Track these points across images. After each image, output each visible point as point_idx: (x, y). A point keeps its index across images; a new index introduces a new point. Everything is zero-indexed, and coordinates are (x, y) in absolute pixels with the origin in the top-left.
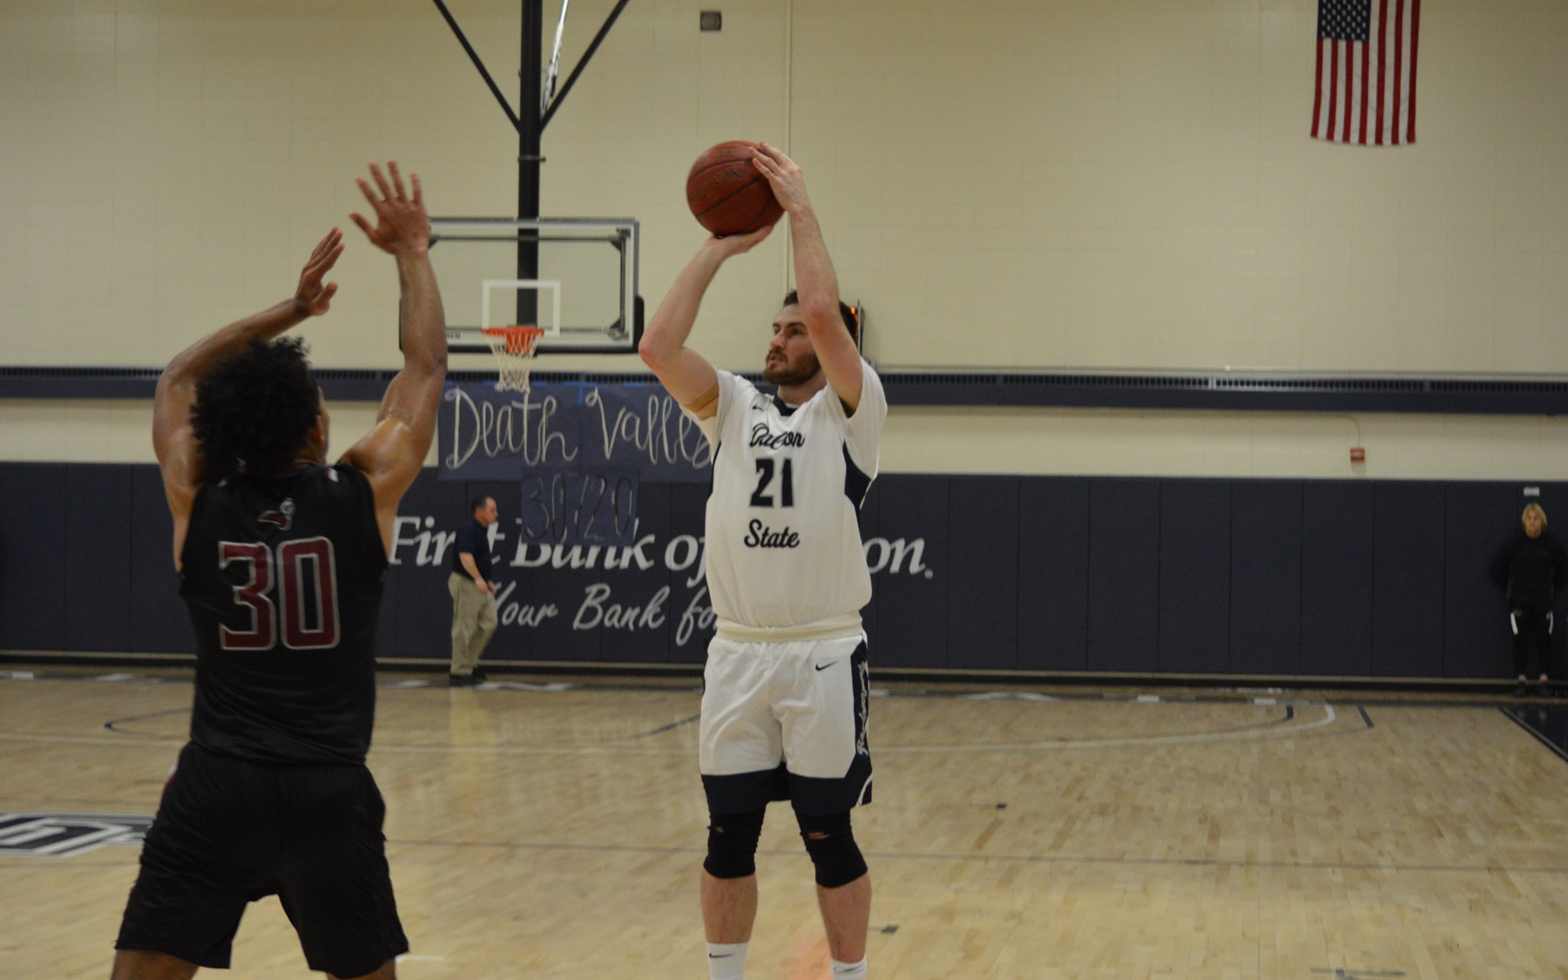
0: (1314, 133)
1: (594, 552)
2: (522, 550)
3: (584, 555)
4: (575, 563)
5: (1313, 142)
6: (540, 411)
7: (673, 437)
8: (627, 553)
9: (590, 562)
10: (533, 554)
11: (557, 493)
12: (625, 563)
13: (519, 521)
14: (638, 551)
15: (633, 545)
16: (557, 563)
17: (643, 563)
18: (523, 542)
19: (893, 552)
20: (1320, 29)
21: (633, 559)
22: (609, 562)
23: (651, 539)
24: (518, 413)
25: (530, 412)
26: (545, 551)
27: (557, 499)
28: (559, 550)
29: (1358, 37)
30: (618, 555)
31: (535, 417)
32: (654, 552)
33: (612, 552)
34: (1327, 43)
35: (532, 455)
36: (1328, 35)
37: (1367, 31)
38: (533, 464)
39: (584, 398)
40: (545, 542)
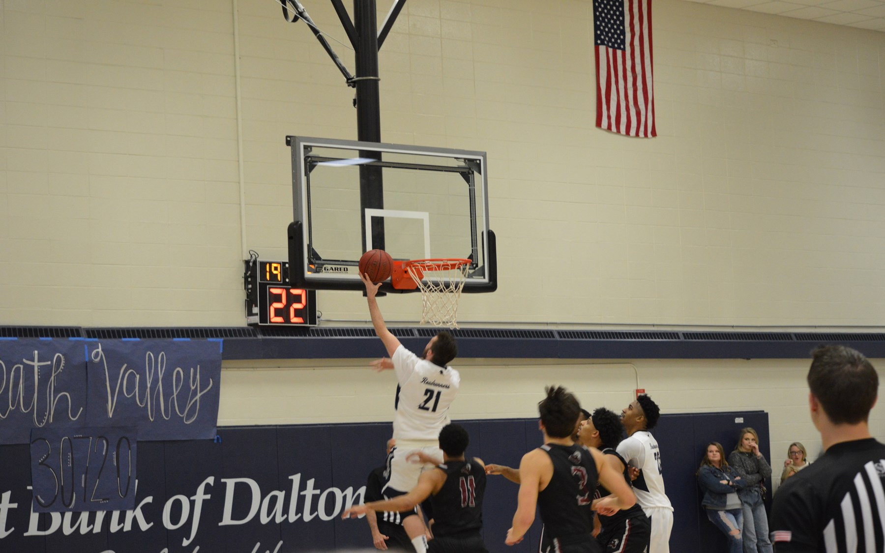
0: (599, 124)
1: (100, 516)
2: (34, 518)
3: (91, 521)
4: (84, 530)
5: (597, 130)
6: (50, 366)
7: (168, 394)
8: (130, 515)
9: (97, 528)
10: (45, 522)
11: (65, 455)
12: (128, 527)
13: (30, 488)
14: (138, 513)
15: (134, 509)
16: (68, 531)
17: (144, 526)
18: (34, 511)
19: (345, 498)
20: (597, 37)
21: (135, 521)
22: (114, 527)
23: (149, 499)
24: (29, 369)
25: (40, 368)
26: (56, 517)
27: (65, 462)
28: (68, 515)
29: (619, 48)
30: (122, 520)
31: (45, 373)
32: (153, 513)
33: (116, 515)
34: (602, 49)
35: (41, 416)
36: (602, 43)
37: (623, 42)
38: (42, 425)
39: (90, 353)
40: (55, 510)
